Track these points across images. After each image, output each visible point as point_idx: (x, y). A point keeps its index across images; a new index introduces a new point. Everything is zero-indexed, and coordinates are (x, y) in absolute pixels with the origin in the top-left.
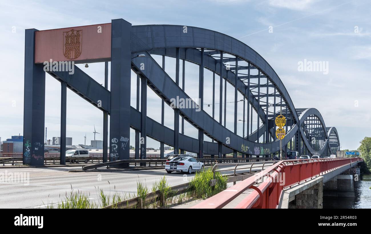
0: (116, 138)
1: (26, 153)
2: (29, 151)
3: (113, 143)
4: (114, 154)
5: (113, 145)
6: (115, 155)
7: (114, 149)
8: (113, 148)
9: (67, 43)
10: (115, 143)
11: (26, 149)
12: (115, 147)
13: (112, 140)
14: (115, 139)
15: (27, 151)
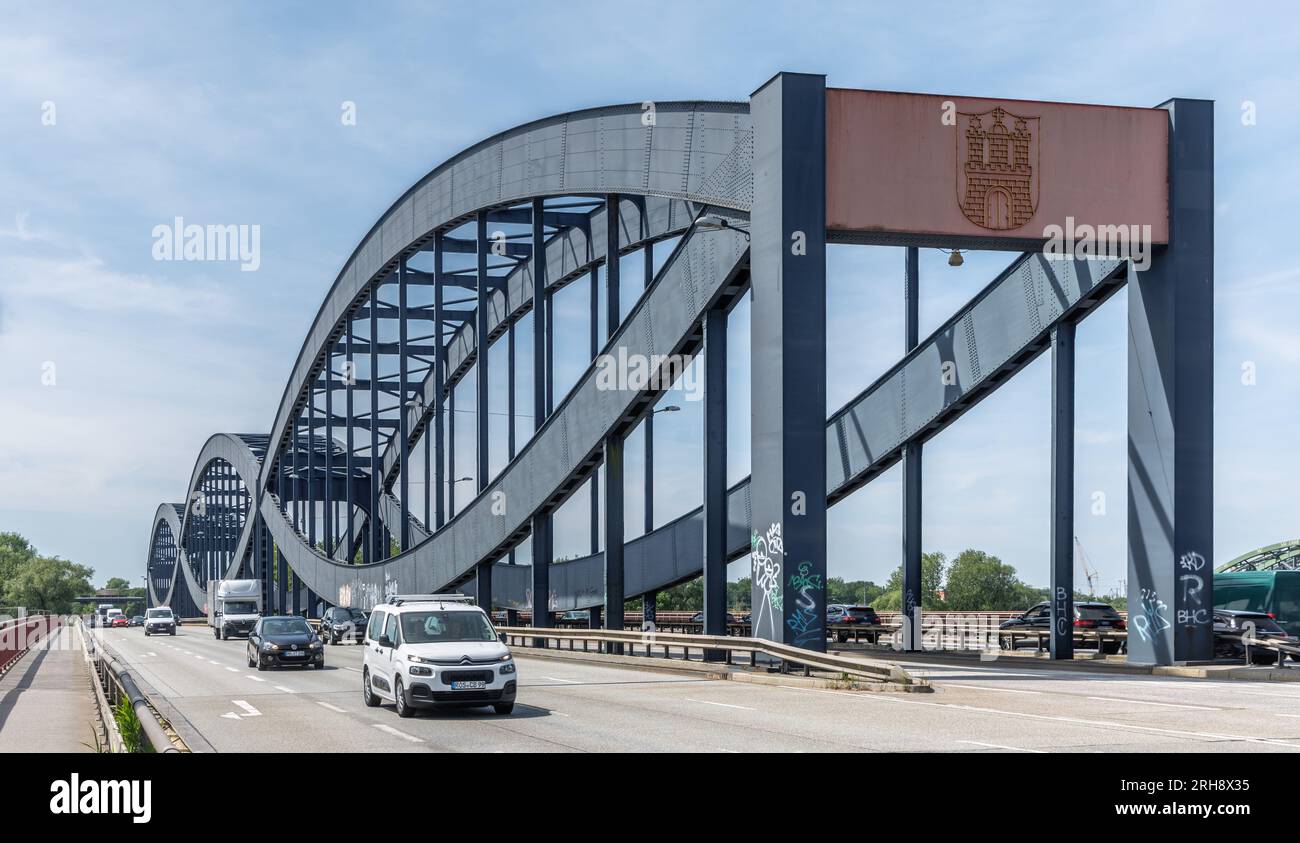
0: (1197, 552)
1: (798, 617)
2: (813, 606)
3: (1186, 571)
4: (1191, 614)
5: (1186, 578)
6: (1194, 617)
7: (1189, 596)
8: (1185, 588)
9: (975, 161)
10: (1193, 572)
11: (798, 602)
12: (1194, 584)
13: (1183, 558)
14: (1194, 554)
15: (801, 609)
